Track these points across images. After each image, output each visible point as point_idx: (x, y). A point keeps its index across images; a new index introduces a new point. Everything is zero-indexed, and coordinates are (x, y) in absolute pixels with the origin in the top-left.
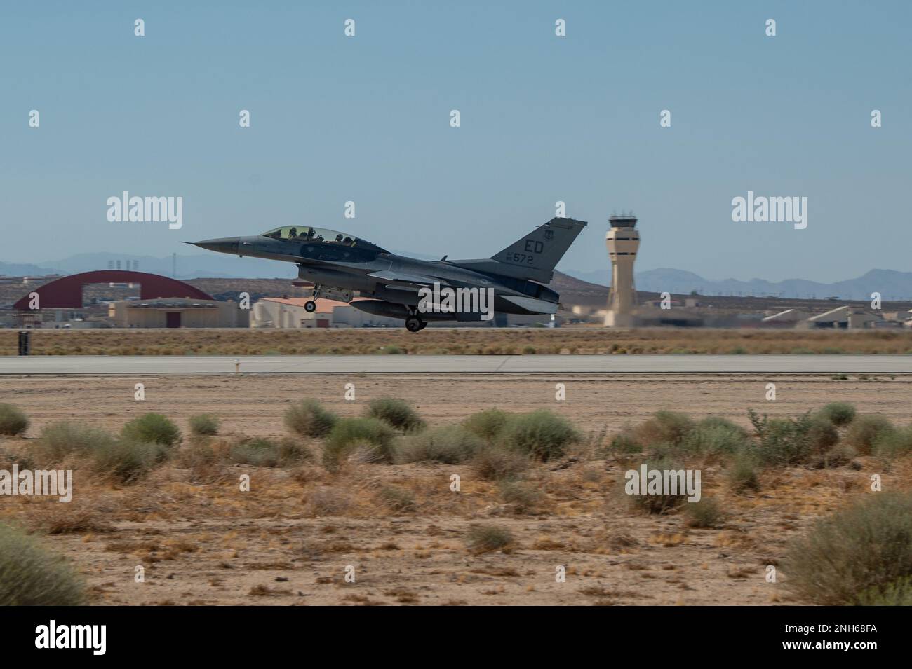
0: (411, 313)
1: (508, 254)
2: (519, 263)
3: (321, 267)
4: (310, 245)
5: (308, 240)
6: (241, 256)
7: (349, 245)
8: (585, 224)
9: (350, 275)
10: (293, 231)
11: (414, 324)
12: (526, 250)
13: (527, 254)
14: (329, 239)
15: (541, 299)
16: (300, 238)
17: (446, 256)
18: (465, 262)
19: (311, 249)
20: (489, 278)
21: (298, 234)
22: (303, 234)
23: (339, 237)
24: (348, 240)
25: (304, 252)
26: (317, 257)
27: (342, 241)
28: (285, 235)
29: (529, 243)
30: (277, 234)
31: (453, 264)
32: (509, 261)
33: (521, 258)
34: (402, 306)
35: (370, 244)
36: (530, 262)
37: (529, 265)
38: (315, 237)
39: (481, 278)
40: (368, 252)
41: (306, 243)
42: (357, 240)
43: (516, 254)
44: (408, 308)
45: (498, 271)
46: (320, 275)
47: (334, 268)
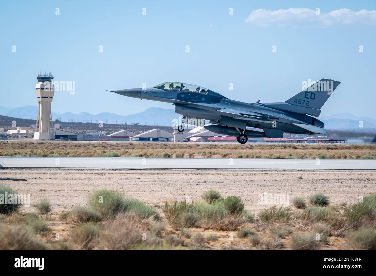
0: (240, 133)
1: (295, 100)
2: (301, 105)
3: (187, 106)
4: (183, 93)
5: (181, 90)
6: (141, 99)
7: (204, 93)
8: (339, 83)
9: (206, 111)
10: (171, 85)
11: (243, 139)
12: (305, 97)
13: (306, 100)
14: (193, 90)
15: (315, 125)
16: (176, 89)
17: (259, 101)
18: (272, 104)
19: (183, 96)
20: (283, 112)
21: (175, 86)
22: (178, 87)
23: (198, 89)
24: (203, 91)
25: (179, 97)
26: (187, 100)
27: (200, 91)
28: (167, 87)
29: (307, 94)
30: (162, 87)
31: (263, 105)
32: (296, 104)
33: (302, 102)
34: (234, 129)
35: (215, 93)
36: (307, 104)
37: (307, 106)
38: (184, 89)
39: (280, 113)
40: (216, 98)
41: (180, 92)
42: (208, 91)
43: (299, 100)
44: (238, 130)
45: (290, 109)
46: (188, 111)
47: (196, 107)
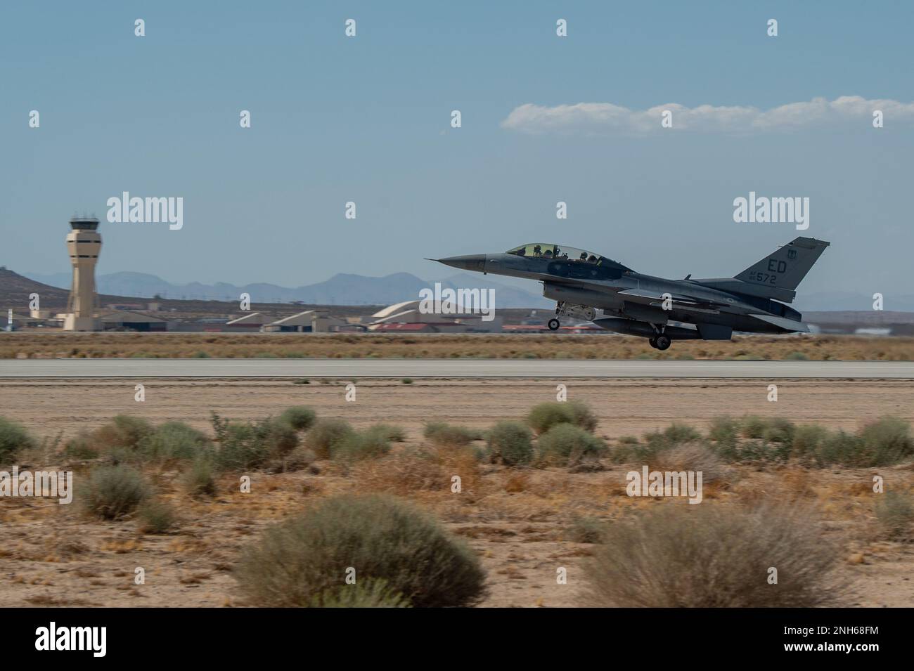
0: (658, 331)
1: (752, 273)
2: (762, 282)
3: (569, 285)
4: (558, 263)
5: (554, 258)
6: (485, 274)
7: (595, 263)
8: (828, 244)
9: (597, 293)
10: (537, 249)
11: (663, 342)
12: (769, 269)
13: (770, 273)
14: (574, 257)
15: (786, 318)
16: (546, 256)
17: (690, 276)
18: (708, 281)
19: (558, 267)
20: (734, 296)
21: (543, 251)
22: (548, 252)
23: (584, 255)
24: (593, 258)
25: (551, 270)
26: (565, 275)
27: (587, 259)
28: (530, 253)
29: (772, 263)
30: (522, 252)
31: (697, 283)
32: (753, 281)
33: (764, 277)
34: (647, 324)
35: (614, 263)
36: (773, 281)
37: (773, 285)
38: (560, 255)
39: (727, 297)
40: (613, 270)
41: (554, 261)
42: (602, 258)
43: (759, 274)
44: (654, 327)
45: (743, 290)
46: (566, 294)
47: (580, 286)
